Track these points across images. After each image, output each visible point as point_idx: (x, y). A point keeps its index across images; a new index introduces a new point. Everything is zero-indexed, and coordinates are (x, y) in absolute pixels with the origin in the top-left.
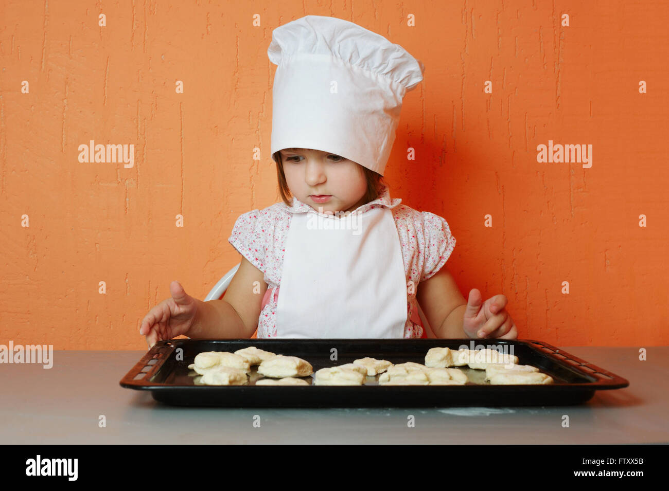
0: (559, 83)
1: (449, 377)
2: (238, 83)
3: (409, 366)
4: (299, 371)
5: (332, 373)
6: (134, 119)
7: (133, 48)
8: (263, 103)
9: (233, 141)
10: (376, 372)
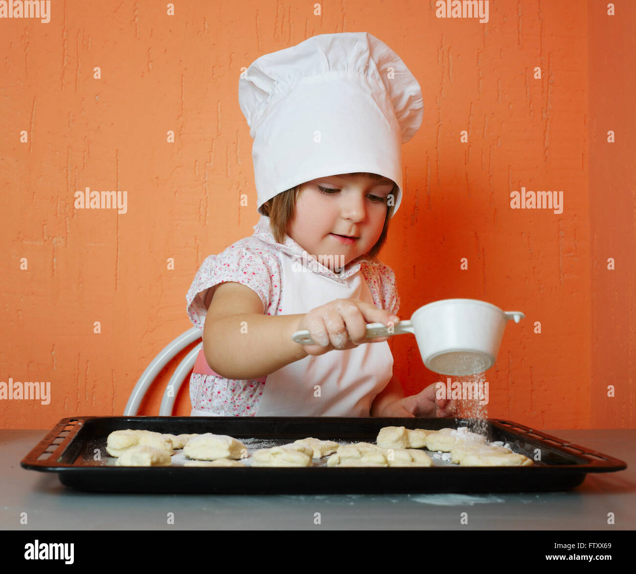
0: (547, 134)
1: (411, 459)
2: (183, 129)
3: (361, 446)
4: (231, 453)
5: (273, 454)
6: (64, 168)
7: (63, 87)
8: (210, 152)
9: (177, 194)
10: (322, 454)
